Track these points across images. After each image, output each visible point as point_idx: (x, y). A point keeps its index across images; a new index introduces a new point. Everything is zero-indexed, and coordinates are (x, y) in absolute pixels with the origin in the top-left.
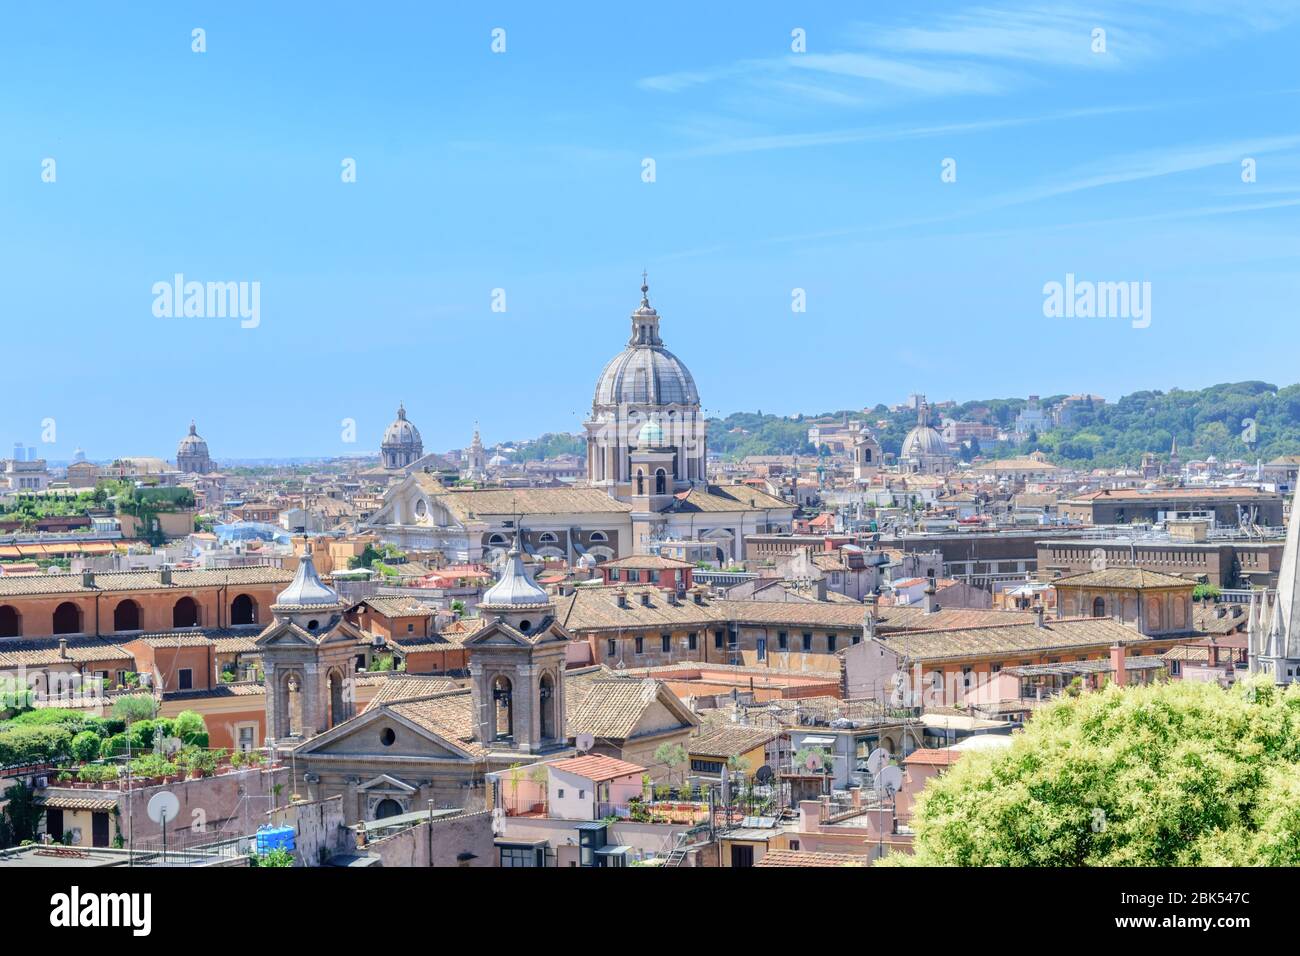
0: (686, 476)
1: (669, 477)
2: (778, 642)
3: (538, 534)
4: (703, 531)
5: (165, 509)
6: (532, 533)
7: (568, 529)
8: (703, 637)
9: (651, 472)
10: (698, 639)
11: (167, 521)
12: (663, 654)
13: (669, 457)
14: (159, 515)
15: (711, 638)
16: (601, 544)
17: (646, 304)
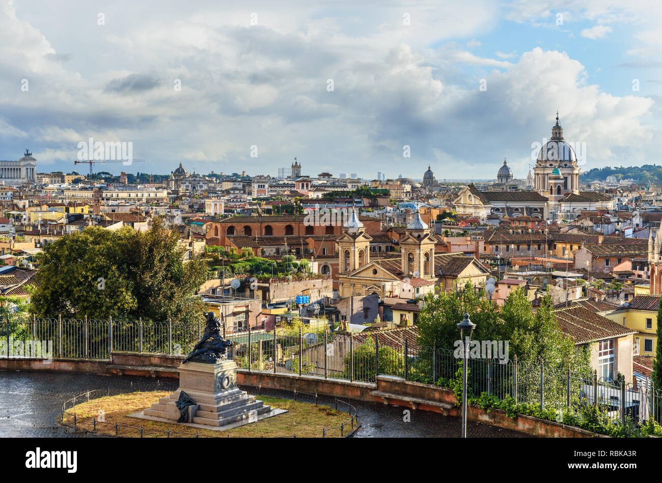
0: (570, 188)
1: (562, 188)
2: (570, 248)
3: (513, 208)
4: (574, 208)
5: (380, 196)
6: (511, 208)
7: (525, 207)
8: (543, 246)
9: (555, 187)
10: (541, 247)
11: (381, 201)
12: (527, 251)
13: (563, 181)
14: (378, 199)
15: (547, 246)
16: (537, 212)
17: (557, 123)
